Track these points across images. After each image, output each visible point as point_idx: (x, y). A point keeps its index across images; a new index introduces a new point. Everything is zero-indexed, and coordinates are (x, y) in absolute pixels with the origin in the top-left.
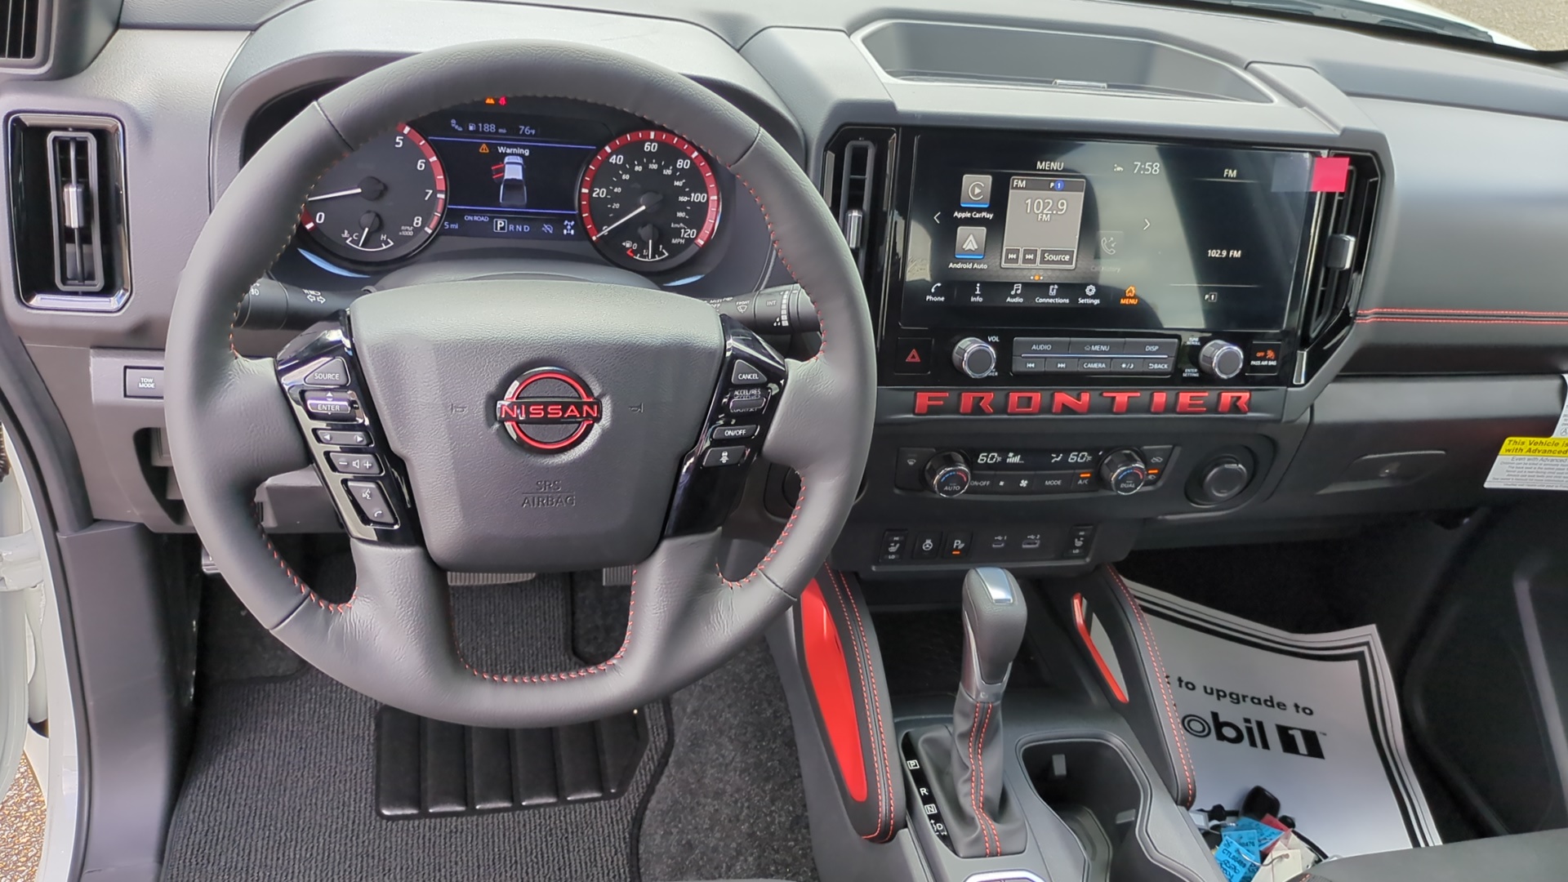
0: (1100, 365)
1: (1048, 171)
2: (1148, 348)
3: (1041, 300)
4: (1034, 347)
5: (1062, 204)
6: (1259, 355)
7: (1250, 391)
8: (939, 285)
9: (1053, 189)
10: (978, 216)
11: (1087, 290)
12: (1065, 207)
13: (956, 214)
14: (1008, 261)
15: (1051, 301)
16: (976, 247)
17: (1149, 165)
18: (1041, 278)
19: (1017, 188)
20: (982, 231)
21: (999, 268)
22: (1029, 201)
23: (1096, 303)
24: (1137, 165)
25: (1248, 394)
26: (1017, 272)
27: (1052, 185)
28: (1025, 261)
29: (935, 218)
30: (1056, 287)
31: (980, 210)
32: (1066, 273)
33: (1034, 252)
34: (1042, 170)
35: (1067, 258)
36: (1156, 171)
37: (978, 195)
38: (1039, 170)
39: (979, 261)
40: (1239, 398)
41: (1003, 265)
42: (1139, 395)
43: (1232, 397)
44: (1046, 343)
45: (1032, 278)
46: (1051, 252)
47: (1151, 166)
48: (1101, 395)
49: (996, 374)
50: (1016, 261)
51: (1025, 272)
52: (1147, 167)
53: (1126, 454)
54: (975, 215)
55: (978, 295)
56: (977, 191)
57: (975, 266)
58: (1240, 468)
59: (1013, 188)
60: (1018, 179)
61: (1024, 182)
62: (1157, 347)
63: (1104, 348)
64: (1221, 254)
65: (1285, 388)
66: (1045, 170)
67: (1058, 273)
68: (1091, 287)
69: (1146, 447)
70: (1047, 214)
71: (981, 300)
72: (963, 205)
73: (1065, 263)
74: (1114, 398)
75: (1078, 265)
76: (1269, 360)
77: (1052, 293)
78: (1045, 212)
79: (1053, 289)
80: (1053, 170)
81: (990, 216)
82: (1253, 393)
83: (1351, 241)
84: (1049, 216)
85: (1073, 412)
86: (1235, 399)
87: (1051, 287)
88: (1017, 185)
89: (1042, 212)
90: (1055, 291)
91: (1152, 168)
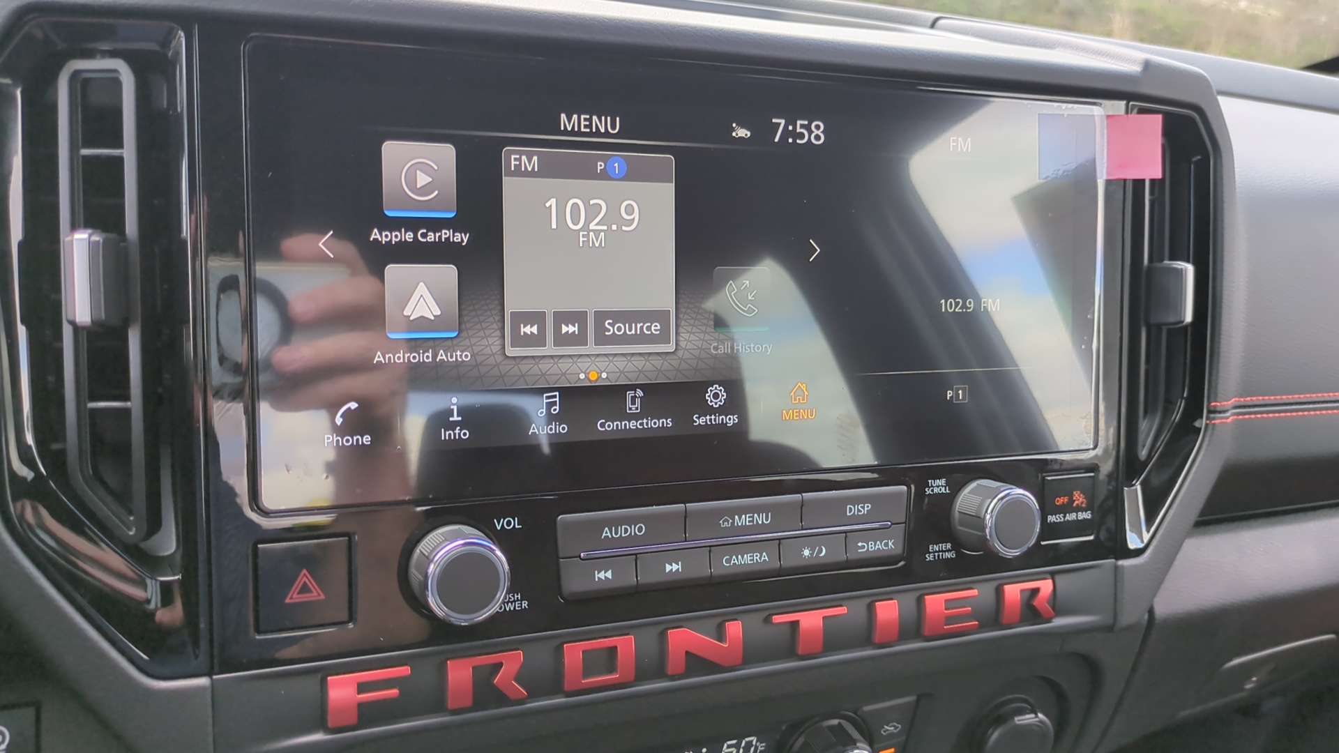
0: (757, 556)
1: (585, 135)
2: (851, 510)
3: (611, 426)
4: (606, 533)
5: (630, 210)
6: (1061, 501)
7: (1053, 575)
8: (354, 405)
9: (605, 176)
10: (431, 237)
11: (709, 397)
12: (636, 215)
13: (375, 234)
14: (520, 340)
15: (633, 425)
16: (439, 313)
17: (802, 126)
18: (604, 375)
19: (518, 172)
20: (449, 272)
21: (499, 358)
22: (552, 202)
23: (730, 423)
24: (780, 124)
25: (1050, 582)
26: (545, 366)
27: (600, 166)
28: (561, 340)
29: (320, 244)
30: (640, 393)
31: (435, 225)
32: (658, 362)
33: (577, 317)
34: (572, 133)
35: (656, 328)
36: (817, 137)
37: (426, 190)
38: (566, 133)
39: (449, 343)
40: (1035, 591)
41: (511, 351)
42: (845, 610)
43: (1022, 591)
44: (631, 521)
45: (582, 376)
46: (619, 316)
47: (808, 128)
48: (767, 620)
49: (525, 604)
50: (538, 340)
51: (564, 365)
52: (799, 130)
53: (831, 728)
54: (424, 235)
55: (456, 424)
56: (422, 179)
57: (442, 356)
58: (1041, 721)
59: (511, 174)
60: (521, 153)
61: (535, 158)
62: (868, 507)
63: (760, 519)
64: (964, 306)
65: (1113, 560)
66: (580, 134)
67: (639, 363)
68: (716, 388)
69: (866, 708)
70: (597, 233)
71: (465, 434)
72: (389, 214)
73: (651, 339)
74: (795, 624)
75: (683, 344)
76: (1079, 509)
77: (633, 408)
78: (592, 226)
79: (634, 398)
80: (598, 134)
81: (461, 238)
82: (1058, 578)
83: (1189, 269)
84: (602, 234)
85: (709, 666)
86: (1027, 594)
87: (630, 394)
88: (518, 167)
89: (586, 227)
90: (638, 401)
91: (810, 132)
